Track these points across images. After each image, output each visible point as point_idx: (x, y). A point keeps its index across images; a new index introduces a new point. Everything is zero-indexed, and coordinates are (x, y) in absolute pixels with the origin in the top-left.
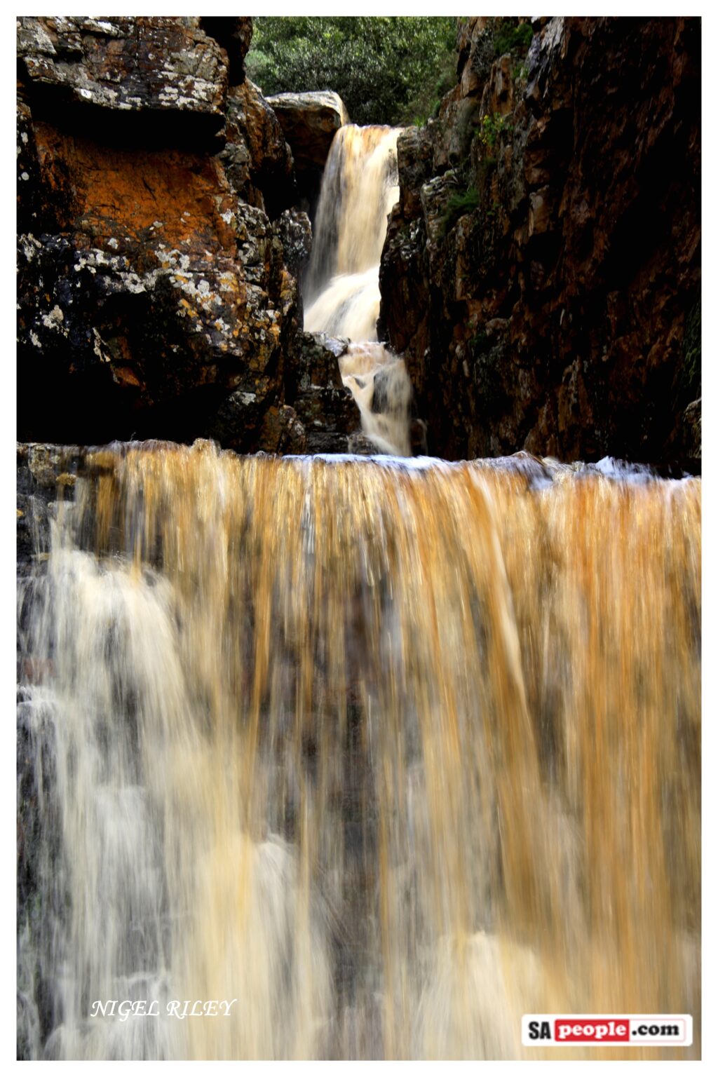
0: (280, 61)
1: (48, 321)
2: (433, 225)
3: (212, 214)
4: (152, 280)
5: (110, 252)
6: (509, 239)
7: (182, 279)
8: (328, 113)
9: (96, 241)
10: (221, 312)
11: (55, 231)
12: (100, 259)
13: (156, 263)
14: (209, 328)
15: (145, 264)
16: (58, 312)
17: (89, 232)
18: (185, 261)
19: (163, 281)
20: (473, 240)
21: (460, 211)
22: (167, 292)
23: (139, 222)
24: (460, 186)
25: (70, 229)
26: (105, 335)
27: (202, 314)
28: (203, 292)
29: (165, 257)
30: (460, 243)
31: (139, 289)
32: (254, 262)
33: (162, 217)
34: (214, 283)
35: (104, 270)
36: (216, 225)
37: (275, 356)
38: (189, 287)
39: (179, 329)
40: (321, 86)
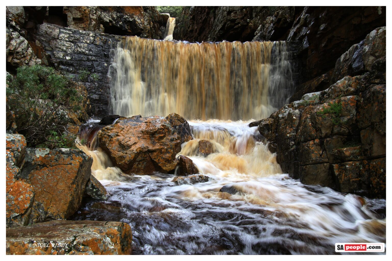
0: (162, 9)
1: (120, 23)
2: (179, 29)
3: (141, 12)
4: (133, 19)
5: (128, 16)
6: (188, 30)
7: (136, 19)
8: (168, 16)
9: (126, 14)
10: (141, 23)
11: (122, 13)
12: (127, 16)
13: (133, 17)
14: (140, 25)
15: (132, 17)
16: (121, 22)
17: (126, 13)
18: (137, 17)
19: (134, 20)
20: (184, 30)
21: (182, 27)
22: (135, 21)
23: (132, 13)
24: (182, 24)
25: (123, 13)
26: (127, 26)
27: (139, 23)
28: (139, 21)
29: (135, 16)
30: (182, 31)
31: (131, 20)
32: (147, 20)
33: (135, 12)
34: (140, 20)
35: (127, 18)
36: (141, 14)
37: (149, 31)
38: (137, 20)
39: (136, 25)
40: (167, 13)
